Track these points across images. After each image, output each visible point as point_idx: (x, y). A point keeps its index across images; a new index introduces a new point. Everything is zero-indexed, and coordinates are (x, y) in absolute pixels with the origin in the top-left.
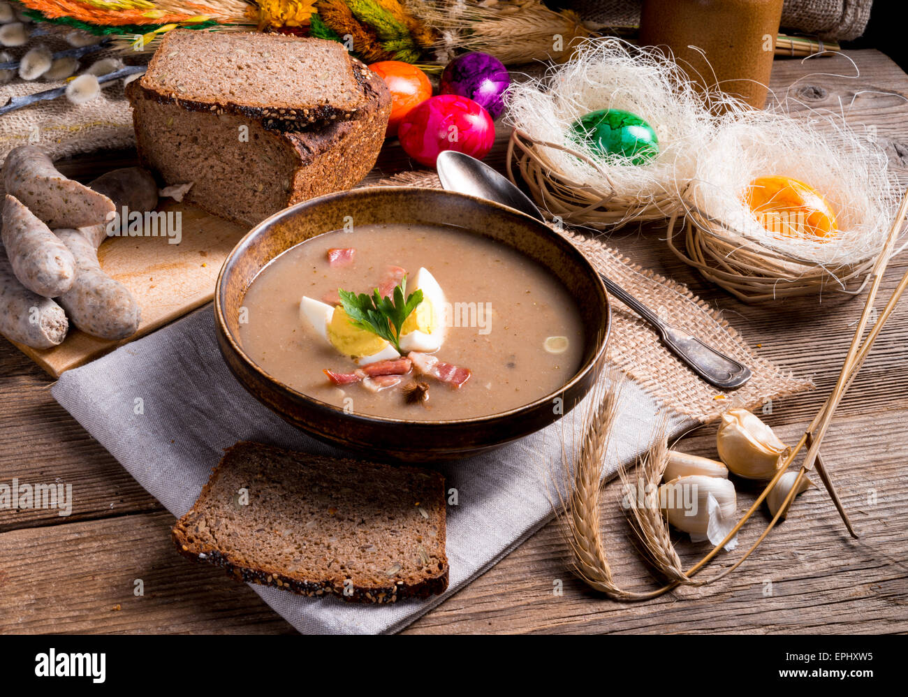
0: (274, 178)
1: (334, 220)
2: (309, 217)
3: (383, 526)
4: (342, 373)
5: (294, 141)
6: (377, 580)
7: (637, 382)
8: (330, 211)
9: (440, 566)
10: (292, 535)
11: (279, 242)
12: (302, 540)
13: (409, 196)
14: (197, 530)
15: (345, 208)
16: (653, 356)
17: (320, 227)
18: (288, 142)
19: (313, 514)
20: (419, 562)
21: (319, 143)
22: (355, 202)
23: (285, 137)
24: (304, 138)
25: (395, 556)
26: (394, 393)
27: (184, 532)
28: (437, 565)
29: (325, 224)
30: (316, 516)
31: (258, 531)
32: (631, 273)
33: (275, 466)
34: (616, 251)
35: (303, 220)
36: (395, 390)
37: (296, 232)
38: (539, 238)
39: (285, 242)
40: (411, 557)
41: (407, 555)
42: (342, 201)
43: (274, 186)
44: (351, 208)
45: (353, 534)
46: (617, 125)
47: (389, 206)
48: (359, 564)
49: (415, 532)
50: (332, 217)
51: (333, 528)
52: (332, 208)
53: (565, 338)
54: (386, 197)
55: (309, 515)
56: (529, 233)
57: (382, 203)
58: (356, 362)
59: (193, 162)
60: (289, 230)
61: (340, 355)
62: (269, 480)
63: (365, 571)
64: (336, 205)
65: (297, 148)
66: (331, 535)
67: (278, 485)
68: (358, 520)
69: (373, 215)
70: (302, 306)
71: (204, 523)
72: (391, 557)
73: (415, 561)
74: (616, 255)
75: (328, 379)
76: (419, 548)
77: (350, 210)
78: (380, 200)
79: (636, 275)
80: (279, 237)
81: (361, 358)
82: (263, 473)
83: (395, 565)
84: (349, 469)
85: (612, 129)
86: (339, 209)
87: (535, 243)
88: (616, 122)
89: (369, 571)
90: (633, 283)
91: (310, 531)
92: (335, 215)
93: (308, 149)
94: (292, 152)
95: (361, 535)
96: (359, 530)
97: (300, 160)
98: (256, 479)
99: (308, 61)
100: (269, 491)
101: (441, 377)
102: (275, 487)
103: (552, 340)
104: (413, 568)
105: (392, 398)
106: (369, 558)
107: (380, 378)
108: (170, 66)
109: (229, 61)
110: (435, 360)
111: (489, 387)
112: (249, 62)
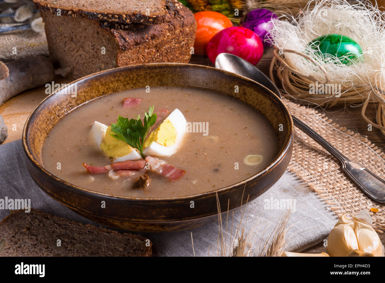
0: (109, 59)
1: (134, 82)
2: (117, 78)
4: (99, 166)
5: (116, 34)
7: (316, 193)
8: (131, 76)
11: (94, 91)
13: (183, 69)
15: (142, 75)
16: (332, 178)
17: (124, 85)
18: (112, 34)
21: (134, 37)
22: (148, 71)
23: (111, 32)
24: (123, 33)
26: (127, 181)
29: (128, 84)
32: (332, 129)
33: (39, 225)
34: (324, 115)
35: (112, 79)
36: (129, 179)
37: (107, 87)
38: (260, 95)
39: (99, 92)
42: (140, 70)
43: (109, 65)
44: (146, 75)
46: (335, 42)
47: (170, 76)
50: (133, 80)
52: (132, 74)
53: (261, 157)
54: (168, 69)
56: (254, 92)
57: (166, 73)
58: (112, 161)
59: (72, 53)
60: (102, 85)
61: (103, 157)
62: (30, 234)
64: (136, 72)
65: (118, 38)
67: (34, 238)
69: (160, 80)
70: (93, 128)
74: (323, 118)
75: (86, 169)
77: (145, 77)
78: (165, 71)
79: (334, 130)
80: (95, 88)
81: (115, 159)
82: (28, 229)
84: (89, 231)
85: (331, 44)
86: (137, 75)
87: (257, 99)
88: (334, 40)
90: (332, 135)
92: (135, 79)
93: (124, 39)
94: (115, 41)
97: (119, 46)
98: (22, 232)
100: (26, 240)
101: (163, 174)
102: (31, 238)
103: (251, 157)
105: (124, 184)
107: (121, 171)
110: (163, 163)
111: (194, 182)
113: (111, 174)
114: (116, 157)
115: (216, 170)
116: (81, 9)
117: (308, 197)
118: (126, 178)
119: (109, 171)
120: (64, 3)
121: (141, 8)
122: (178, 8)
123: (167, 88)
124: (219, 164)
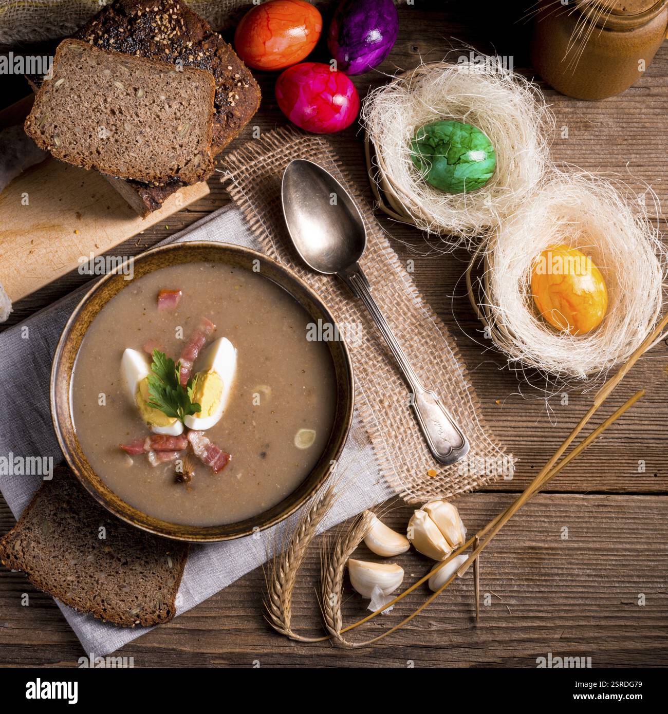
1: (171, 261)
3: (139, 569)
5: (145, 197)
6: (123, 617)
9: (168, 612)
10: (75, 565)
12: (82, 571)
14: (13, 549)
17: (159, 266)
19: (94, 548)
20: (155, 607)
25: (140, 598)
27: (5, 548)
28: (165, 612)
29: (163, 264)
30: (95, 551)
31: (54, 557)
33: (78, 496)
36: (170, 466)
40: (150, 601)
41: (148, 599)
45: (117, 572)
46: (453, 161)
47: (218, 255)
48: (115, 600)
49: (159, 578)
50: (169, 259)
51: (104, 564)
53: (314, 433)
55: (91, 550)
58: (150, 428)
62: (72, 510)
63: (117, 608)
66: (101, 571)
67: (76, 516)
68: (123, 560)
69: (204, 258)
71: (19, 542)
72: (137, 597)
73: (152, 604)
76: (158, 595)
82: (68, 502)
83: (139, 606)
86: (175, 256)
88: (453, 158)
89: (119, 608)
91: (88, 565)
92: (172, 258)
95: (122, 575)
96: (121, 571)
98: (62, 508)
99: (175, 105)
100: (69, 521)
101: (207, 460)
102: (74, 518)
103: (303, 433)
104: (149, 611)
105: (166, 475)
106: (122, 597)
107: (161, 454)
108: (53, 103)
109: (105, 101)
110: (207, 441)
111: (239, 476)
112: (122, 104)
113: (152, 457)
114: (155, 425)
115: (264, 455)
116: (95, 163)
117: (363, 452)
118: (167, 464)
119: (148, 452)
120: (70, 143)
121: (179, 156)
122: (233, 104)
123: (213, 267)
124: (268, 446)
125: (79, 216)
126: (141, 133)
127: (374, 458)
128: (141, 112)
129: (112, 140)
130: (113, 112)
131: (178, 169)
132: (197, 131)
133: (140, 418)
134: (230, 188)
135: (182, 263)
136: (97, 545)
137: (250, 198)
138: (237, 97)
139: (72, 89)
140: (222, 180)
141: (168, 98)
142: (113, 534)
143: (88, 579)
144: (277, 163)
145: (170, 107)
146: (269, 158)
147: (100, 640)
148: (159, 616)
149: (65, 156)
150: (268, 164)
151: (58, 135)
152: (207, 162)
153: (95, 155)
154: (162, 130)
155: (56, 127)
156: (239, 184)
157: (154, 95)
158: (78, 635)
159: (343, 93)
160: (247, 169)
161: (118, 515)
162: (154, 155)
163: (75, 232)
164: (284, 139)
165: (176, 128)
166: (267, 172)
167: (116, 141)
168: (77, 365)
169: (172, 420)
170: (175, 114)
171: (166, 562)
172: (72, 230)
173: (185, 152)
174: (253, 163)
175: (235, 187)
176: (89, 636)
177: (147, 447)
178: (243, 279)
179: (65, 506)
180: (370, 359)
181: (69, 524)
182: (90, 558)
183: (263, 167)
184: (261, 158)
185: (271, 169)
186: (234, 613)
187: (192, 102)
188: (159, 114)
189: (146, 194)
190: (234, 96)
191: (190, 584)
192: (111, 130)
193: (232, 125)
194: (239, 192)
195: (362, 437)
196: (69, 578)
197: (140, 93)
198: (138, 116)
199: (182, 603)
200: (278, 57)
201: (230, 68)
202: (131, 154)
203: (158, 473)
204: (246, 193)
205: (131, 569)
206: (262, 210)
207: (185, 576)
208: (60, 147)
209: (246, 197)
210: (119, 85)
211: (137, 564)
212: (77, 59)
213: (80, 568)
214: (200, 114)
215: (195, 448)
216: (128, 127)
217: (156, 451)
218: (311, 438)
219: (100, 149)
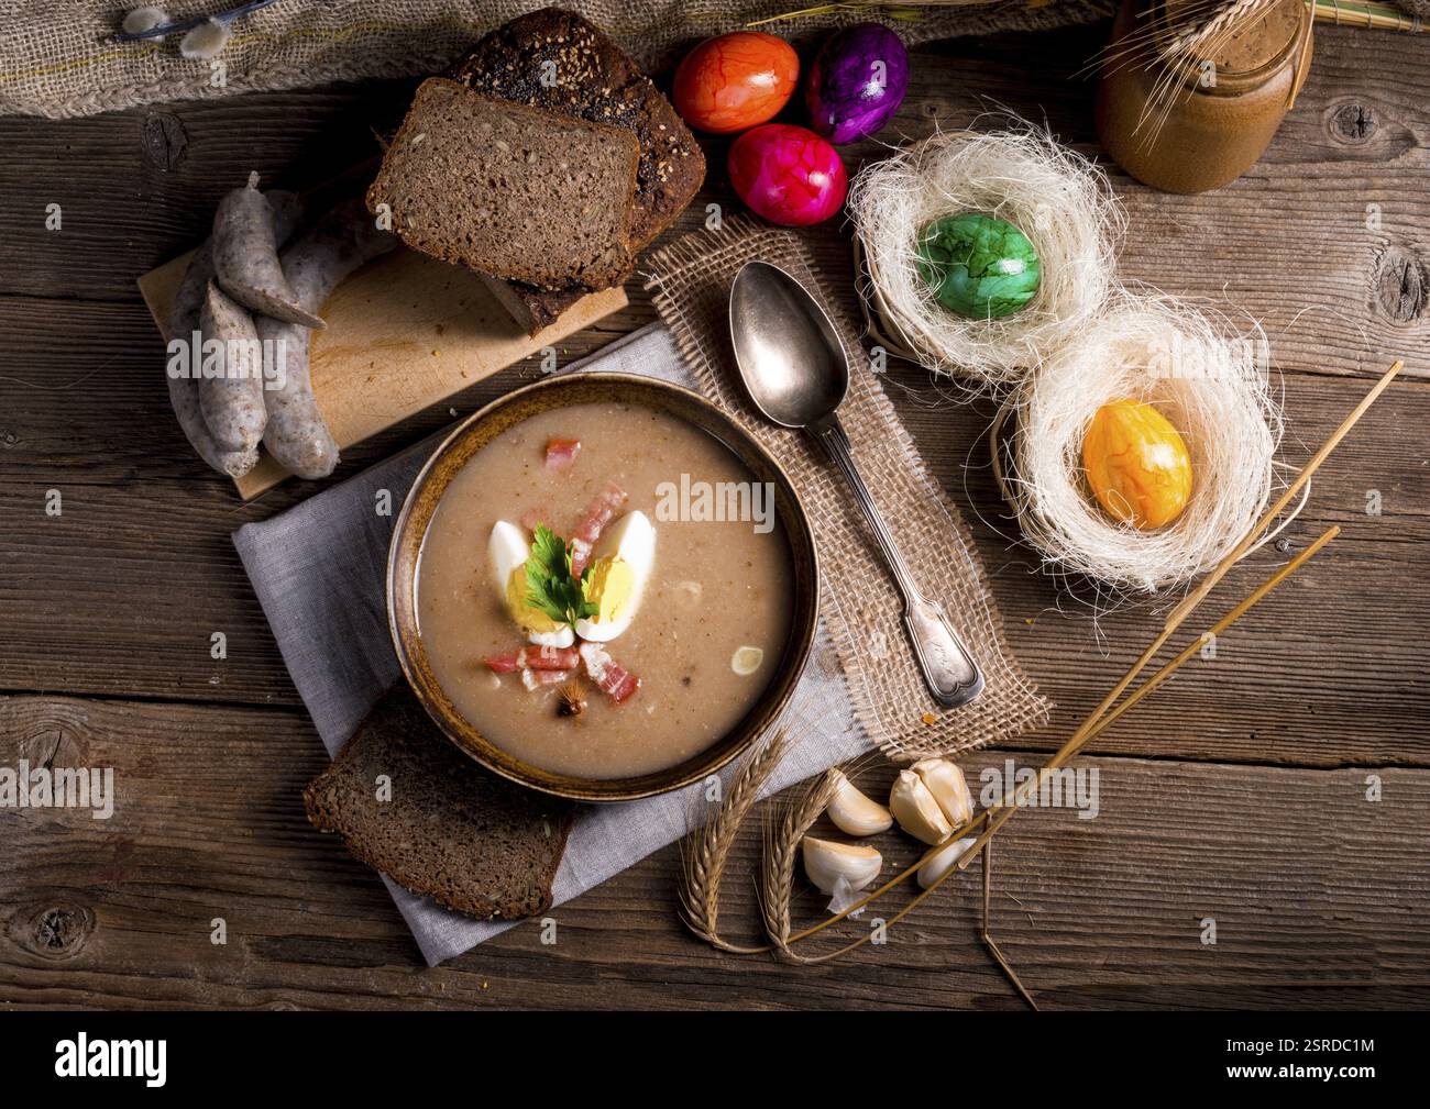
2: (534, 399)
3: (503, 837)
6: (477, 905)
7: (846, 675)
9: (541, 900)
10: (412, 827)
12: (421, 836)
14: (325, 800)
17: (548, 406)
19: (439, 804)
20: (523, 892)
25: (502, 878)
26: (549, 696)
27: (314, 798)
28: (538, 900)
29: (556, 403)
30: (441, 809)
33: (420, 729)
36: (553, 691)
37: (516, 415)
40: (517, 884)
41: (513, 880)
45: (471, 840)
48: (466, 880)
49: (531, 852)
51: (453, 828)
53: (761, 649)
55: (435, 806)
58: (527, 637)
60: (505, 415)
62: (410, 749)
63: (468, 891)
66: (449, 837)
67: (417, 758)
68: (480, 823)
70: (495, 533)
71: (334, 790)
72: (497, 877)
73: (518, 888)
76: (528, 875)
81: (531, 634)
82: (406, 737)
83: (500, 889)
88: (978, 268)
89: (472, 891)
91: (430, 828)
95: (477, 844)
96: (477, 838)
98: (397, 745)
99: (581, 177)
100: (406, 763)
101: (606, 686)
102: (413, 759)
103: (745, 653)
104: (514, 897)
105: (546, 702)
106: (477, 875)
107: (542, 673)
108: (409, 168)
109: (482, 167)
110: (606, 657)
111: (650, 710)
112: (507, 173)
113: (527, 677)
114: (534, 632)
115: (687, 681)
116: (465, 255)
117: (831, 685)
118: (548, 687)
119: (522, 670)
120: (430, 226)
121: (584, 249)
122: (664, 180)
123: (627, 410)
124: (693, 668)
125: (440, 330)
126: (531, 214)
127: (846, 693)
128: (533, 185)
129: (489, 223)
130: (493, 184)
131: (582, 269)
132: (611, 215)
133: (513, 622)
134: (657, 299)
135: (584, 403)
136: (444, 800)
137: (685, 315)
138: (671, 169)
139: (436, 149)
140: (647, 287)
141: (572, 167)
142: (467, 785)
143: (429, 849)
144: (727, 266)
145: (574, 179)
146: (715, 258)
147: (442, 936)
148: (528, 906)
149: (422, 243)
150: (713, 267)
151: (413, 214)
152: (623, 260)
153: (464, 244)
154: (561, 212)
155: (410, 201)
156: (671, 293)
157: (552, 161)
158: (412, 927)
159: (824, 170)
160: (682, 273)
161: (475, 757)
162: (547, 248)
163: (433, 353)
164: (738, 232)
165: (582, 210)
166: (711, 278)
167: (496, 224)
168: (427, 541)
169: (559, 626)
170: (581, 189)
171: (541, 829)
172: (428, 350)
173: (592, 244)
174: (691, 265)
175: (665, 298)
176: (428, 930)
177: (521, 662)
178: (668, 429)
179: (401, 742)
180: (847, 552)
181: (406, 768)
182: (434, 818)
183: (706, 271)
184: (704, 258)
185: (718, 274)
186: (635, 907)
187: (606, 173)
188: (559, 188)
189: (535, 301)
190: (666, 168)
191: (575, 862)
192: (489, 209)
193: (662, 209)
194: (670, 305)
195: (831, 663)
196: (403, 845)
197: (532, 158)
198: (527, 190)
199: (563, 889)
200: (732, 115)
201: (663, 127)
202: (516, 244)
203: (535, 700)
204: (680, 307)
205: (492, 837)
206: (702, 332)
207: (569, 851)
208: (415, 230)
209: (680, 313)
210: (502, 145)
211: (500, 830)
212: (445, 106)
213: (418, 831)
214: (618, 191)
215: (590, 667)
216: (513, 205)
217: (534, 669)
218: (756, 661)
219: (471, 236)
